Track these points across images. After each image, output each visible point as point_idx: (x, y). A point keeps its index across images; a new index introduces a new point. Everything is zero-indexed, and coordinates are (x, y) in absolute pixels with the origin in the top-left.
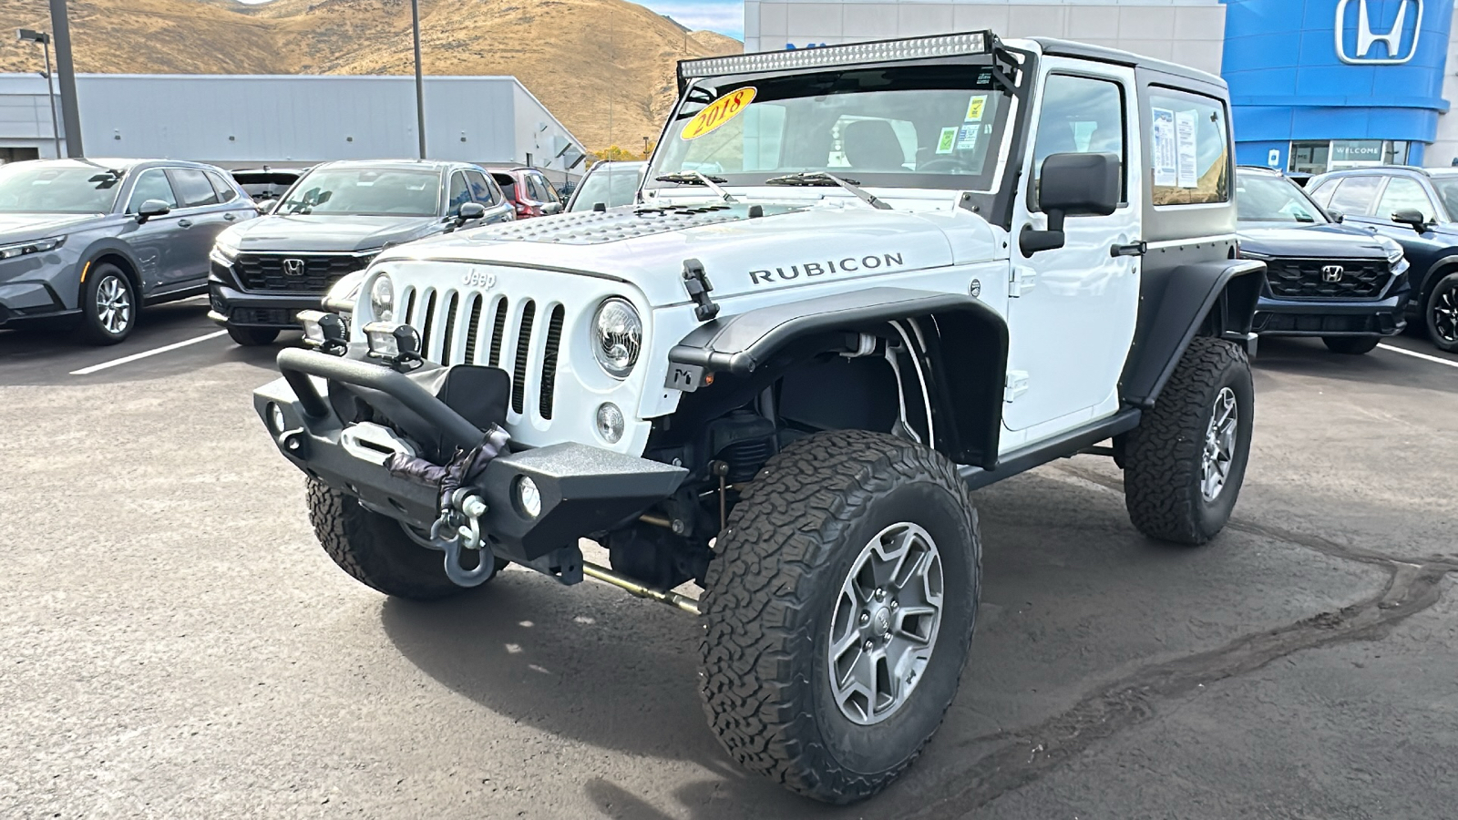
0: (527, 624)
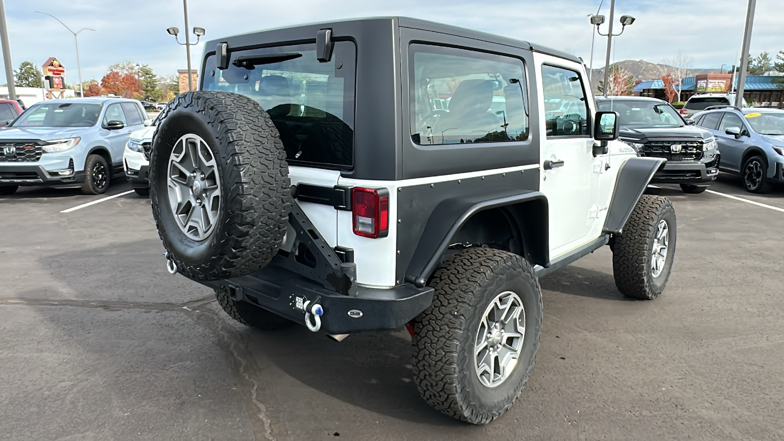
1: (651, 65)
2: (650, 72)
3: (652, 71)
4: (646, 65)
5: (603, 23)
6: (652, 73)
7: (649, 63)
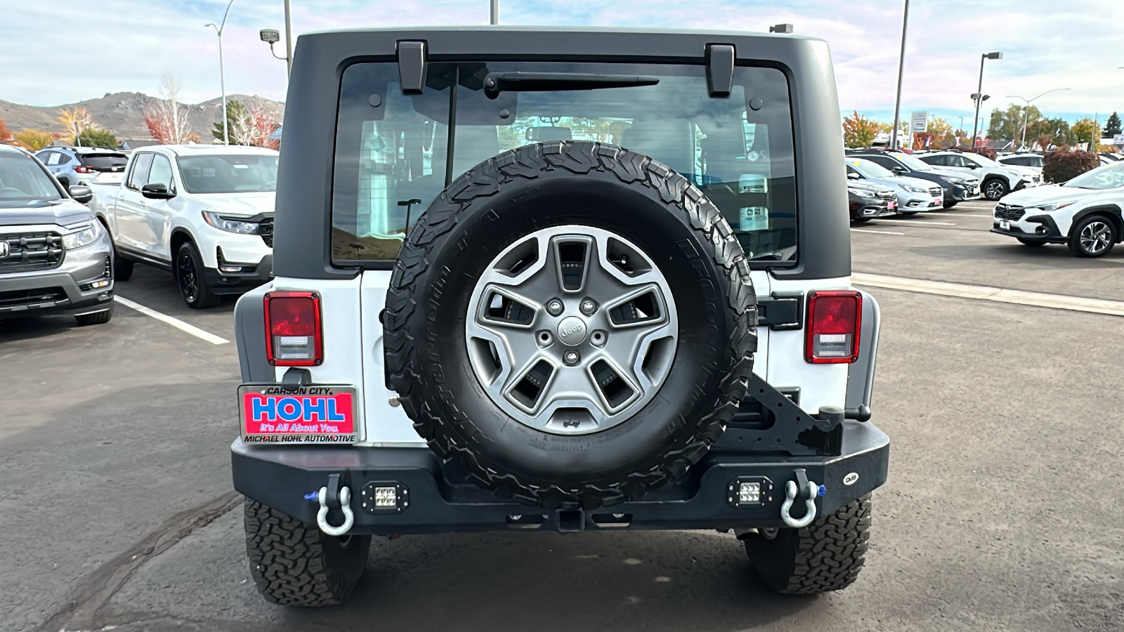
1: (269, 103)
2: (271, 112)
3: (273, 111)
4: (263, 102)
5: (278, 40)
6: (273, 114)
7: (268, 101)
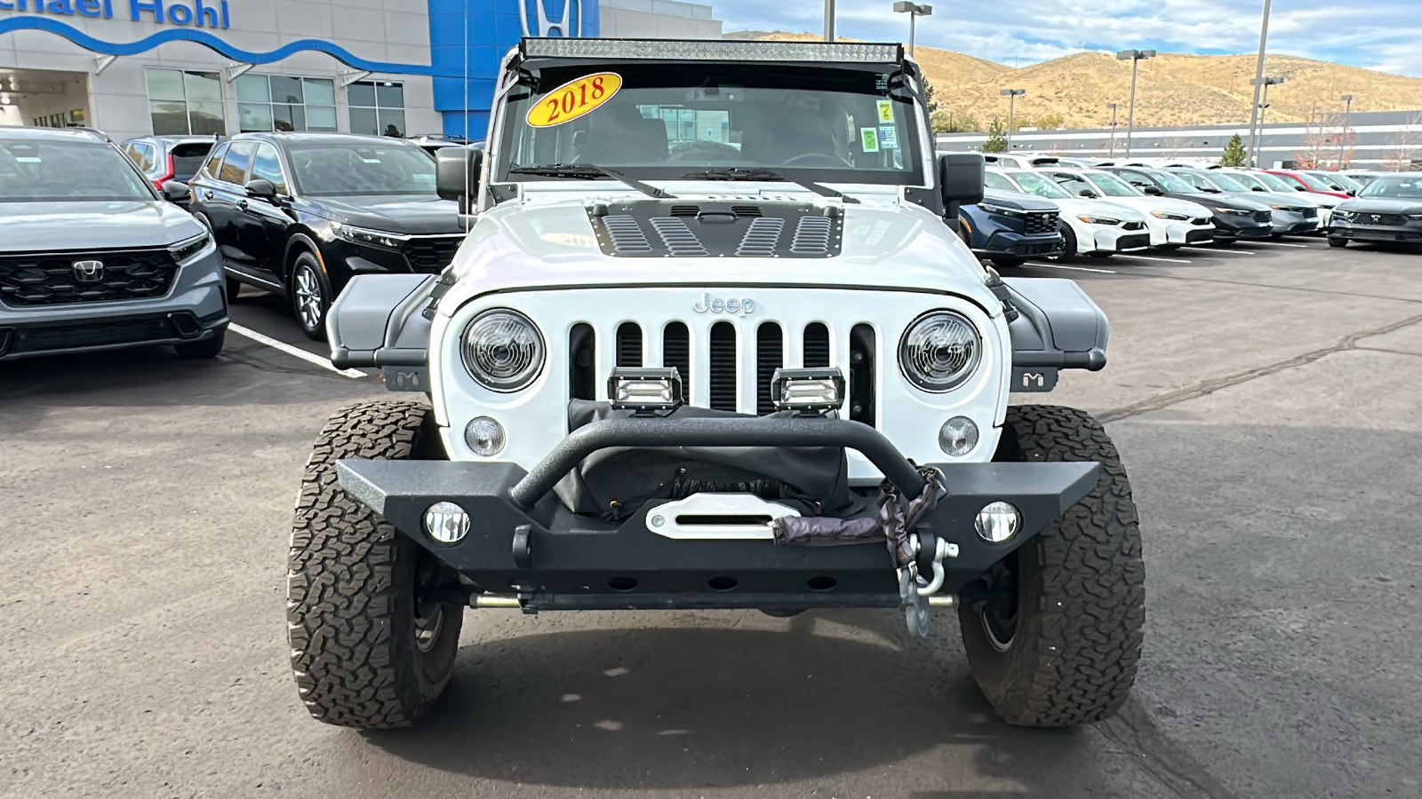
0: (569, 698)
